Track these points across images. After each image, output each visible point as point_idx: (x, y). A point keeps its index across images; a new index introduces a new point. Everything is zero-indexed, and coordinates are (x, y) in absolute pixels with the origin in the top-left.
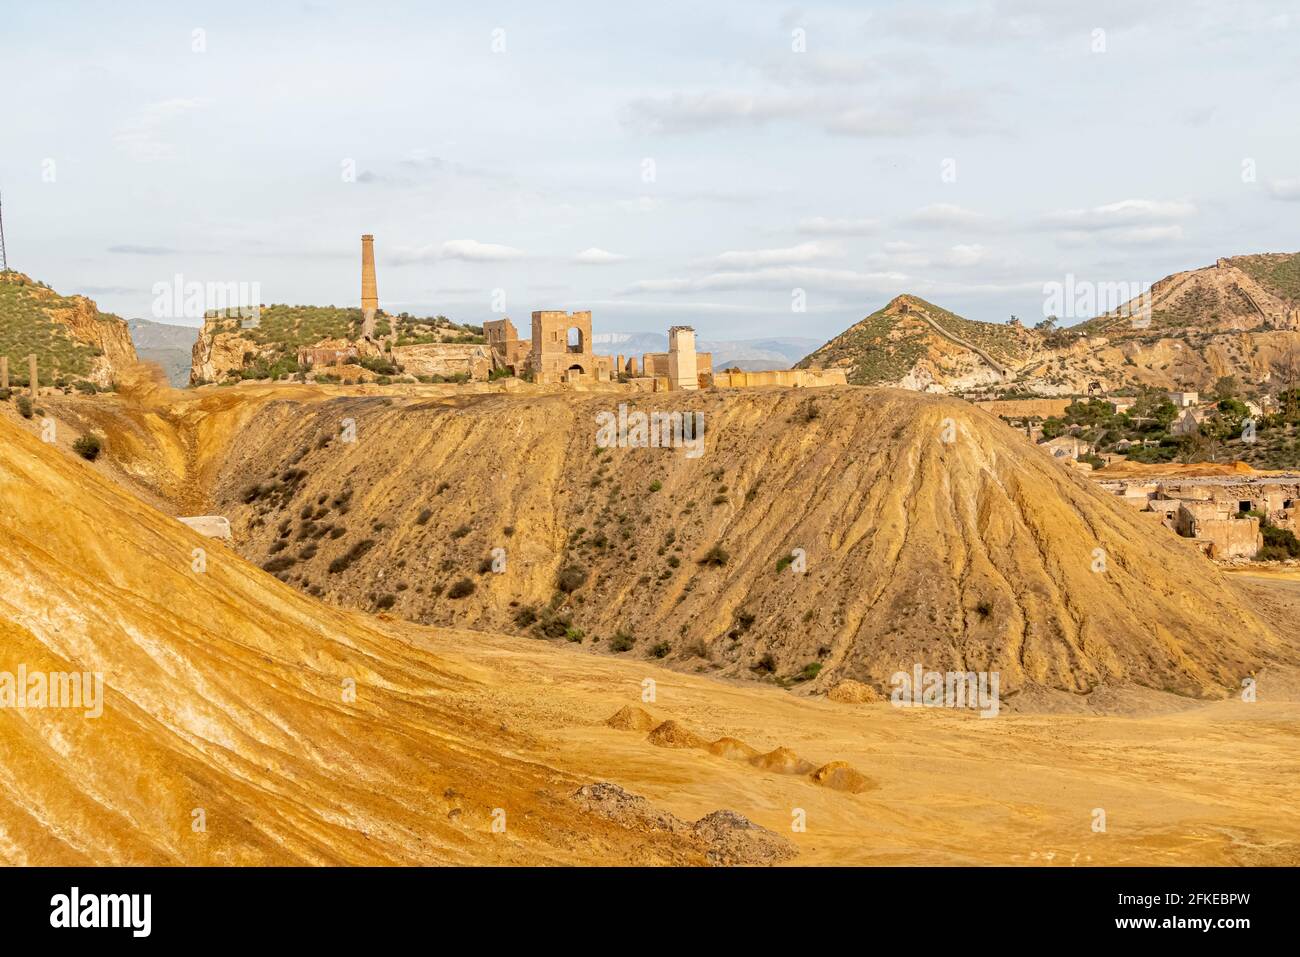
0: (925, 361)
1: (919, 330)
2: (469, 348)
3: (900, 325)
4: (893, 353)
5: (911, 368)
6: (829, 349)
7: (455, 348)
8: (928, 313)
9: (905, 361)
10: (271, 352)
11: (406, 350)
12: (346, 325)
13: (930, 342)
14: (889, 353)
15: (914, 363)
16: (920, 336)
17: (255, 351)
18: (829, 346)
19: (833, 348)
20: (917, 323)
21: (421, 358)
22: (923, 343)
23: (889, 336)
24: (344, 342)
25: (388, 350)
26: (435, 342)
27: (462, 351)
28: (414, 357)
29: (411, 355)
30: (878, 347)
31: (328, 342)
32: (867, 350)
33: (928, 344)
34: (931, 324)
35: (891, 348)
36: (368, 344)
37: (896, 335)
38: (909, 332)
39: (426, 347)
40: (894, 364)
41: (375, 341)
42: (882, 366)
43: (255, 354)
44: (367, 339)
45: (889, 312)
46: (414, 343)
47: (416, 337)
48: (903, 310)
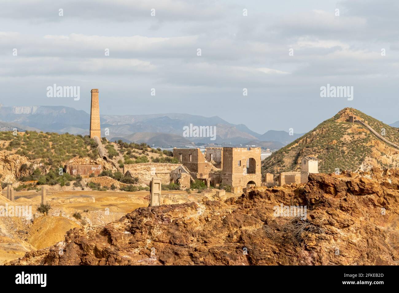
0: (370, 159)
1: (363, 136)
2: (170, 166)
3: (349, 131)
4: (346, 152)
5: (360, 163)
6: (297, 147)
7: (162, 166)
8: (367, 122)
9: (356, 158)
10: (41, 165)
11: (133, 167)
12: (86, 148)
13: (373, 145)
14: (343, 152)
15: (362, 160)
16: (365, 140)
17: (28, 163)
18: (297, 144)
19: (299, 146)
20: (361, 130)
21: (141, 172)
22: (368, 145)
23: (342, 139)
24: (87, 159)
25: (122, 167)
26: (148, 161)
27: (166, 168)
28: (138, 172)
29: (136, 170)
30: (335, 147)
31: (77, 159)
32: (327, 149)
33: (371, 146)
34: (370, 131)
35: (345, 148)
36: (105, 161)
37: (347, 138)
38: (356, 137)
39: (145, 165)
40: (348, 160)
41: (110, 160)
42: (339, 161)
43: (28, 166)
44: (105, 158)
45: (339, 121)
46: (137, 162)
47: (136, 158)
48: (350, 120)
